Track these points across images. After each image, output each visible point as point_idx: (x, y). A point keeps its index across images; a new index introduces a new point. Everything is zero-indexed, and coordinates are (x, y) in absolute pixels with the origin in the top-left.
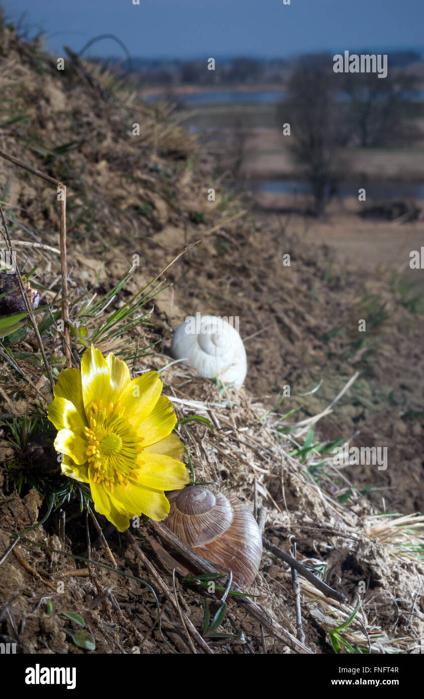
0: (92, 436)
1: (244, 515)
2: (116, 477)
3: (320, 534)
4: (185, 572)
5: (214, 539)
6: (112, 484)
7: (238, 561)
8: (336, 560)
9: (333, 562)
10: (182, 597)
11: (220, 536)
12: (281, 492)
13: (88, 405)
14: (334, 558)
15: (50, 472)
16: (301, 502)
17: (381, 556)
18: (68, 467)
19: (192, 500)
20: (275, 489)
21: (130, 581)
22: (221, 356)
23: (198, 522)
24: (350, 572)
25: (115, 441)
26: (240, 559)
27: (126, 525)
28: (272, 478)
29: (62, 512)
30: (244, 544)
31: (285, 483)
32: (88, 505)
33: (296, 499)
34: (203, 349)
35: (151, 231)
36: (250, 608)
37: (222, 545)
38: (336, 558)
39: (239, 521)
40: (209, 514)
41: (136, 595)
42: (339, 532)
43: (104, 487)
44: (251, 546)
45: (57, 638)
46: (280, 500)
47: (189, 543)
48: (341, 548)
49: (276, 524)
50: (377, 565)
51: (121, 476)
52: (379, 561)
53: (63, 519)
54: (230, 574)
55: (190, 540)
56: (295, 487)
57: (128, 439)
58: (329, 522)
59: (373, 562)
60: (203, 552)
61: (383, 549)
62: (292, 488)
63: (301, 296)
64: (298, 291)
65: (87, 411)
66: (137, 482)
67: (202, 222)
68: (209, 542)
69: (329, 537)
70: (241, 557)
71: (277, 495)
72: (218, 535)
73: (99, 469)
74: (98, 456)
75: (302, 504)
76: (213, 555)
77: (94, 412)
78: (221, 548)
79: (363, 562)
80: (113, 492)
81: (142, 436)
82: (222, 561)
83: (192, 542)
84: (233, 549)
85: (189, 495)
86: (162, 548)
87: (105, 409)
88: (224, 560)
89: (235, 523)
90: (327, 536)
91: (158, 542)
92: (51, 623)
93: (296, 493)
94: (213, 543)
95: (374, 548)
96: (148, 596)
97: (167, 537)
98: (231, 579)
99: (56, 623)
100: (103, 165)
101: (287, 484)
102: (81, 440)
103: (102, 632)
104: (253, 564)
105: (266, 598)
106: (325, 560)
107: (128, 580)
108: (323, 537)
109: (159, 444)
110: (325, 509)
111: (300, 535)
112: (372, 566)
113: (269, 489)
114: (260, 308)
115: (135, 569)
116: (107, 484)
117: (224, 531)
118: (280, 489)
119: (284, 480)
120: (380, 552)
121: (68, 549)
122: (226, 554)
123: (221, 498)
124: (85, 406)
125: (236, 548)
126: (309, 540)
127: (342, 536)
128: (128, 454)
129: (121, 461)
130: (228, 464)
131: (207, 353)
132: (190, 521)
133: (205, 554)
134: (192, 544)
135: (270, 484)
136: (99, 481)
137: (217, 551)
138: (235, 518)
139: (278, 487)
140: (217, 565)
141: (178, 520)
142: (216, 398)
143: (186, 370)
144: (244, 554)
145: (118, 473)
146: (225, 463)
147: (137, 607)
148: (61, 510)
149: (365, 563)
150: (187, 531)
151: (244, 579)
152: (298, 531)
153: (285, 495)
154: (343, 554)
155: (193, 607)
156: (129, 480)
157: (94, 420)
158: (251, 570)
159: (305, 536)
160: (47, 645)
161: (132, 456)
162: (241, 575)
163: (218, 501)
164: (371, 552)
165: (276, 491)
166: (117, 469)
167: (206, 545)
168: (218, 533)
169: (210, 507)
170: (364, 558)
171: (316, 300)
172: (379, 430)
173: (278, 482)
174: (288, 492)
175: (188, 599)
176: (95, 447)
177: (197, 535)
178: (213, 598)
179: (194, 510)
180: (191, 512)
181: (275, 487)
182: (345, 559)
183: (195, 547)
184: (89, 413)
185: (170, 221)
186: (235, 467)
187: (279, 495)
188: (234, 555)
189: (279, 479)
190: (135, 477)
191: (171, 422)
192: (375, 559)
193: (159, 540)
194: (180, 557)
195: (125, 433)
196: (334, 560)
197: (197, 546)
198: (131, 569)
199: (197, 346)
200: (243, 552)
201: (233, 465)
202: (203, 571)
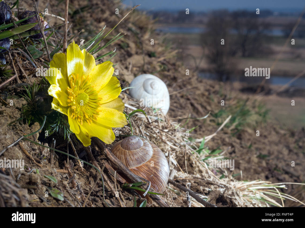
0: (71, 92)
1: (159, 153)
2: (84, 116)
3: (205, 184)
4: (123, 181)
5: (141, 164)
6: (82, 121)
7: (154, 177)
8: (213, 196)
9: (211, 197)
10: (121, 195)
11: (145, 163)
12: (185, 164)
13: (70, 75)
14: (212, 195)
15: (47, 113)
16: (195, 170)
17: (238, 195)
18: (56, 106)
19: (130, 142)
20: (182, 162)
21: (91, 182)
22: (155, 95)
23: (132, 154)
24: (221, 204)
25: (85, 96)
26: (156, 177)
27: (89, 143)
28: (180, 156)
29: (54, 140)
30: (158, 169)
31: (187, 159)
32: (69, 137)
33: (192, 168)
34: (146, 90)
35: (126, 57)
36: (160, 203)
37: (146, 168)
38: (213, 195)
39: (156, 156)
40: (139, 150)
41: (95, 191)
42: (215, 183)
43: (77, 121)
44: (162, 170)
45: (41, 190)
46: (184, 168)
47: (127, 166)
48: (216, 190)
49: (181, 177)
50: (235, 199)
51: (87, 116)
52: (237, 197)
53: (54, 143)
54: (149, 183)
55: (127, 164)
56: (192, 161)
57: (92, 98)
58: (210, 178)
59: (233, 197)
60: (135, 172)
61: (239, 192)
62: (190, 162)
63: (205, 98)
64: (203, 95)
65: (70, 79)
66: (97, 121)
67: (154, 56)
68: (139, 166)
69: (209, 185)
70: (156, 176)
71: (182, 165)
72: (144, 163)
73: (75, 110)
74: (74, 103)
75: (196, 171)
76: (140, 173)
77: (73, 79)
78: (145, 169)
79: (228, 197)
80: (82, 125)
81: (101, 97)
82: (146, 177)
83: (129, 166)
84: (152, 171)
85: (128, 140)
86: (111, 168)
87: (80, 79)
88: (147, 177)
89: (154, 157)
90: (208, 185)
91: (109, 164)
92: (36, 177)
93: (193, 165)
94: (141, 167)
95: (234, 191)
96: (102, 192)
97: (114, 161)
98: (150, 186)
99: (39, 177)
100: (103, 24)
101: (188, 160)
102: (65, 94)
103: (68, 192)
104: (163, 181)
105: (171, 204)
106: (207, 196)
107: (90, 181)
108: (206, 185)
109: (111, 103)
110: (209, 175)
111: (194, 184)
112: (233, 200)
113: (178, 162)
114: (182, 97)
115: (95, 178)
116: (79, 120)
117: (147, 160)
118: (184, 162)
119: (187, 158)
120: (237, 193)
121: (56, 161)
122: (147, 173)
123: (146, 143)
124: (68, 76)
125: (153, 170)
126: (198, 187)
127: (217, 185)
128: (92, 106)
129: (88, 109)
130: (155, 142)
131: (148, 93)
132: (128, 154)
133: (136, 173)
134: (128, 166)
135: (179, 159)
136: (74, 118)
137: (143, 171)
138: (154, 154)
139: (183, 161)
140: (142, 178)
141: (122, 153)
142: (151, 114)
143: (136, 101)
144: (158, 174)
145: (85, 114)
146: (153, 142)
147: (95, 198)
148: (53, 139)
149: (229, 198)
150: (126, 159)
151: (158, 188)
152: (193, 182)
153: (187, 166)
154: (217, 193)
155: (128, 201)
156: (92, 120)
157: (73, 84)
158: (162, 184)
159: (196, 184)
160: (34, 193)
161: (94, 107)
162: (156, 186)
163: (145, 144)
164: (233, 193)
165: (182, 163)
166: (85, 112)
167: (137, 168)
168: (144, 161)
169: (140, 147)
170: (228, 195)
171: (213, 100)
172: (243, 159)
173: (183, 159)
174: (188, 164)
175: (125, 196)
176: (73, 98)
177: (132, 162)
178: (139, 197)
179: (130, 147)
180: (129, 149)
181: (181, 161)
182: (218, 197)
183: (130, 168)
184: (71, 80)
185: (137, 53)
186: (159, 144)
187: (183, 166)
188: (152, 174)
189: (184, 157)
190: (96, 119)
191: (118, 92)
192: (234, 196)
193: (110, 163)
194: (121, 173)
195: (92, 93)
196: (212, 197)
197: (131, 168)
198: (93, 177)
199: (142, 89)
200: (158, 173)
201: (157, 143)
202: (134, 181)
